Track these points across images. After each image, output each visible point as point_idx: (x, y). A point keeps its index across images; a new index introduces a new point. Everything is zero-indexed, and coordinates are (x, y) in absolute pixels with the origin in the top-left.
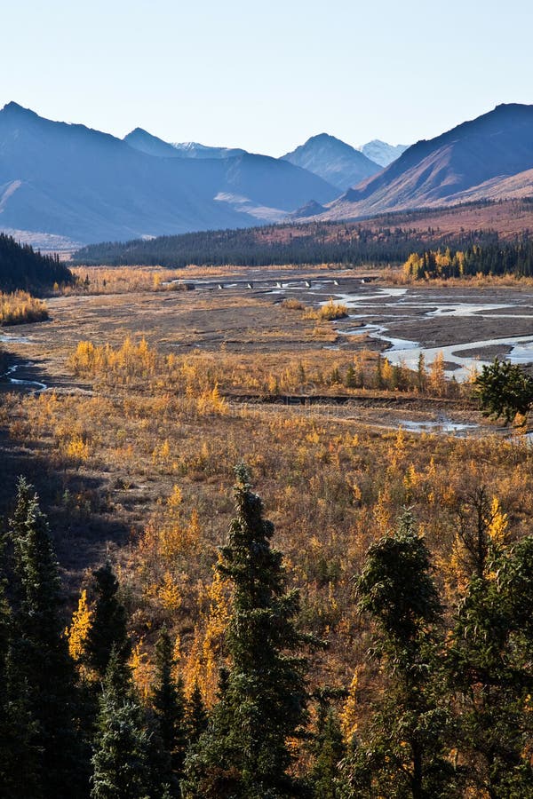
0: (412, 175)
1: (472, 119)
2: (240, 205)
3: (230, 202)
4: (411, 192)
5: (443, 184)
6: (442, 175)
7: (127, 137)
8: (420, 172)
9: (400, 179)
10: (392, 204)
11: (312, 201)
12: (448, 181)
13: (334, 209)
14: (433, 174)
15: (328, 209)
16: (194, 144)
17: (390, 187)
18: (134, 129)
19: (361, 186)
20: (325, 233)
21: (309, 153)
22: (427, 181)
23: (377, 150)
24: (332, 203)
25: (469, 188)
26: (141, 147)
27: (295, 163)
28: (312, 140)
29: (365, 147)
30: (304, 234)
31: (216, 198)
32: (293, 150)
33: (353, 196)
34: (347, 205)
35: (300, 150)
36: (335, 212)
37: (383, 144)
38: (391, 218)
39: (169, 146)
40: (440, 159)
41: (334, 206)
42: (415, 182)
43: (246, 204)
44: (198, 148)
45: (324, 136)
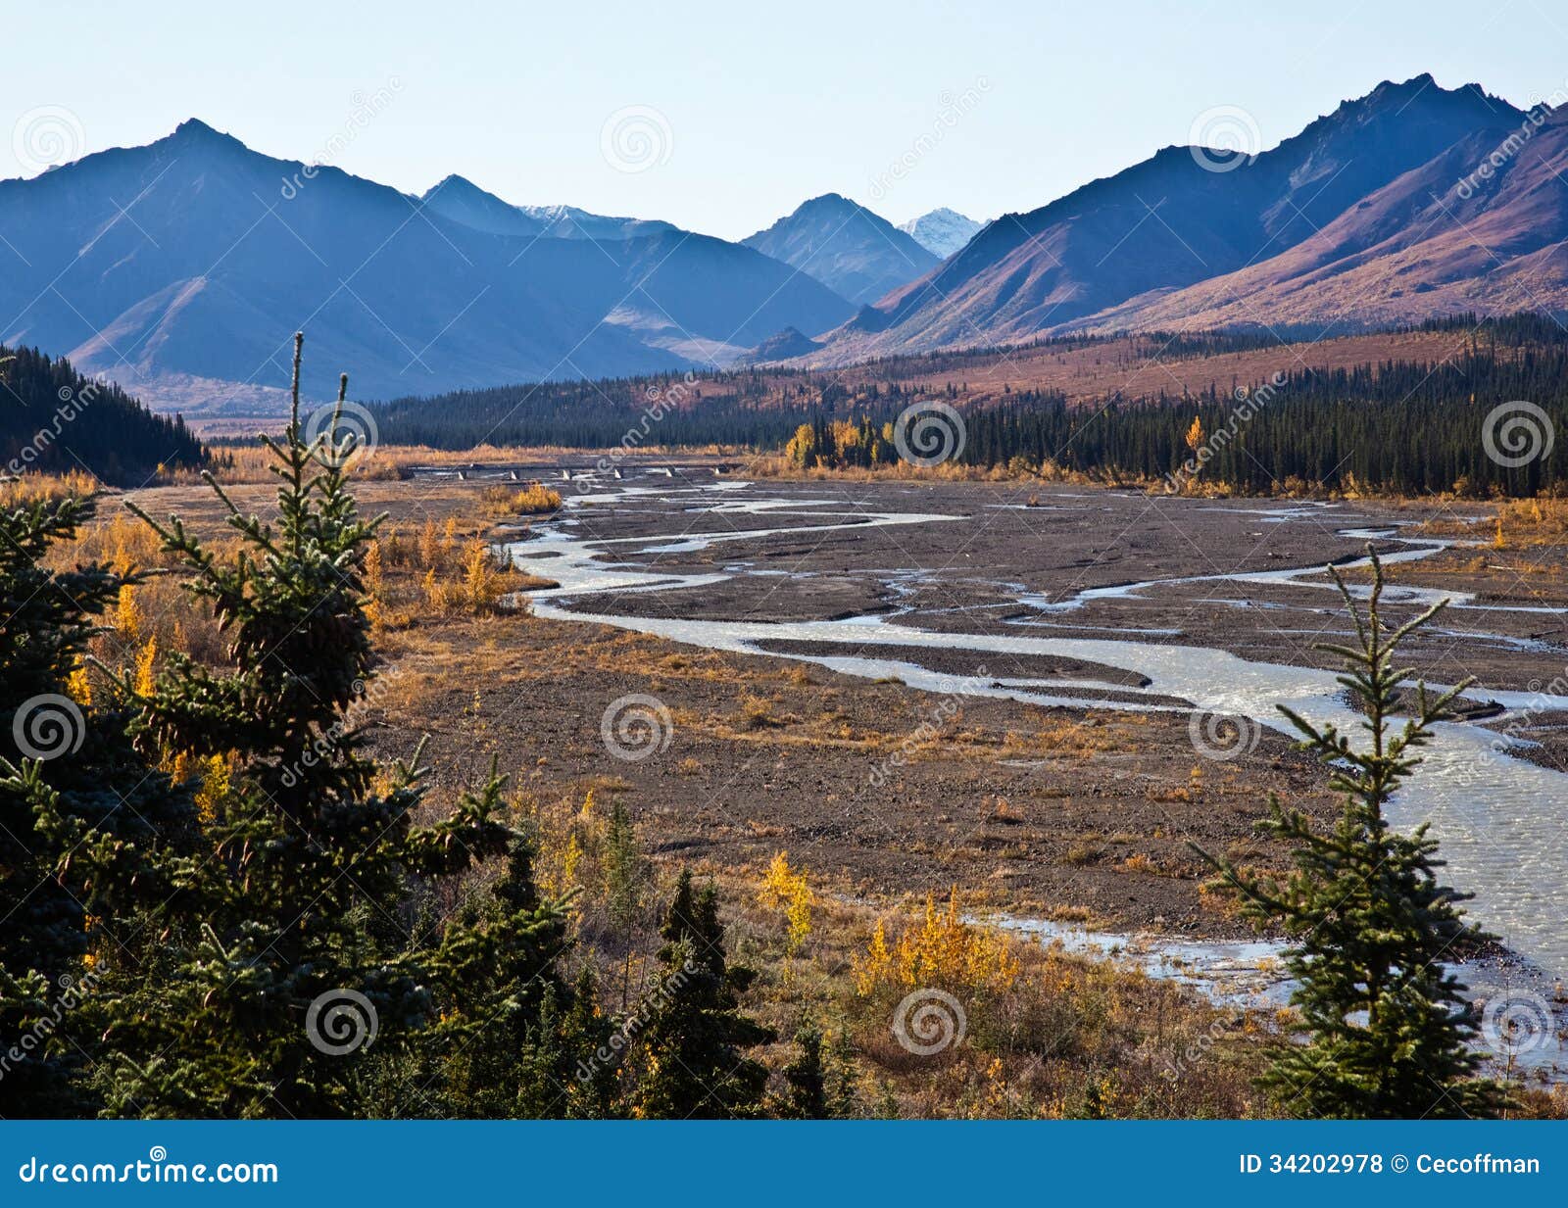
0: (988, 282)
1: (1111, 175)
2: (654, 335)
3: (635, 327)
4: (985, 316)
5: (1048, 302)
6: (1048, 284)
7: (430, 192)
8: (1004, 277)
9: (965, 289)
10: (949, 338)
11: (790, 329)
12: (1060, 296)
13: (832, 346)
14: (1030, 281)
15: (821, 346)
16: (570, 210)
17: (944, 304)
18: (444, 178)
19: (888, 302)
20: (764, 391)
21: (802, 232)
22: (1018, 295)
23: (946, 228)
24: (830, 334)
25: (1100, 310)
26: (459, 213)
27: (772, 255)
28: (809, 206)
29: (920, 223)
30: (723, 392)
31: (608, 319)
32: (770, 227)
33: (871, 320)
34: (858, 338)
35: (783, 225)
36: (835, 351)
37: (958, 217)
38: (899, 367)
39: (514, 212)
40: (1044, 252)
41: (833, 339)
42: (993, 297)
43: (666, 332)
44: (578, 218)
45: (833, 199)
